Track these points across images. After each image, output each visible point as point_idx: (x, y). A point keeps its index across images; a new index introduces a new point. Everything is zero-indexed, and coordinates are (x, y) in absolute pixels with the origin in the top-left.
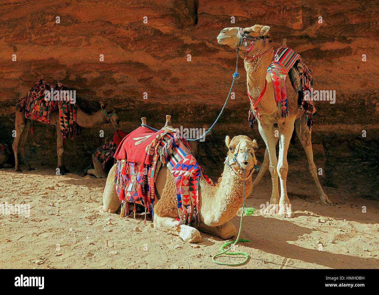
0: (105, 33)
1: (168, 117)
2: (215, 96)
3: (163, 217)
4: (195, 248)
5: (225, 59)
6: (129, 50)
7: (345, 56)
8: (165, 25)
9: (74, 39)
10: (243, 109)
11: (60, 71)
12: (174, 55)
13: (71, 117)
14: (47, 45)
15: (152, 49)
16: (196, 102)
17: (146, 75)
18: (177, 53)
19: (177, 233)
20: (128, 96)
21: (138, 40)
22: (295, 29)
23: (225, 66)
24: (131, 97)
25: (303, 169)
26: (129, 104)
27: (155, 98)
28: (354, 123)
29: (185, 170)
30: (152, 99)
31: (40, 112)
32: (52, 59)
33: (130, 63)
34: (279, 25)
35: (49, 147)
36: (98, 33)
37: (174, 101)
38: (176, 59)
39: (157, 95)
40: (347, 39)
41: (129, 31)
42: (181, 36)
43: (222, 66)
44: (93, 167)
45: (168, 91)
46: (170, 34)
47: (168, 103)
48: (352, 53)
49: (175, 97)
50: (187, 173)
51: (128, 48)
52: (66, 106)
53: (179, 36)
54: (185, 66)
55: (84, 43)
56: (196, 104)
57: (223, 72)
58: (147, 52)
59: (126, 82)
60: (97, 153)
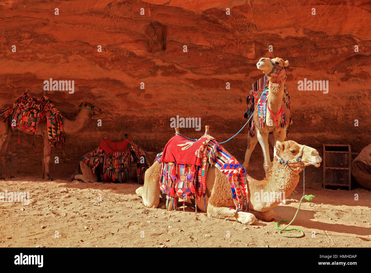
0: (83, 53)
1: (207, 127)
2: (183, 110)
3: (220, 207)
4: (257, 228)
5: (192, 80)
6: (107, 69)
7: (289, 81)
8: (139, 49)
9: (52, 56)
10: (208, 121)
11: (38, 85)
12: (147, 74)
13: (58, 128)
14: (23, 60)
15: (128, 69)
16: (167, 115)
17: (123, 91)
18: (150, 73)
19: (235, 219)
20: (106, 109)
21: (115, 61)
22: (249, 58)
23: (192, 85)
24: (109, 110)
25: (257, 169)
26: (107, 116)
27: (131, 111)
28: (296, 132)
29: (233, 169)
30: (129, 112)
31: (28, 123)
32: (29, 73)
33: (107, 80)
34: (236, 54)
35: (26, 156)
36: (76, 52)
37: (147, 114)
38: (149, 78)
39: (133, 109)
40: (290, 68)
41: (107, 52)
42: (153, 59)
43: (190, 85)
44: (80, 173)
45: (143, 105)
46: (143, 57)
47: (143, 116)
48: (293, 79)
49: (149, 110)
50: (235, 171)
51: (106, 67)
52: (54, 117)
53: (151, 59)
54: (157, 84)
55: (62, 60)
56: (167, 117)
57: (191, 90)
58: (123, 71)
59: (104, 97)
60: (86, 159)
